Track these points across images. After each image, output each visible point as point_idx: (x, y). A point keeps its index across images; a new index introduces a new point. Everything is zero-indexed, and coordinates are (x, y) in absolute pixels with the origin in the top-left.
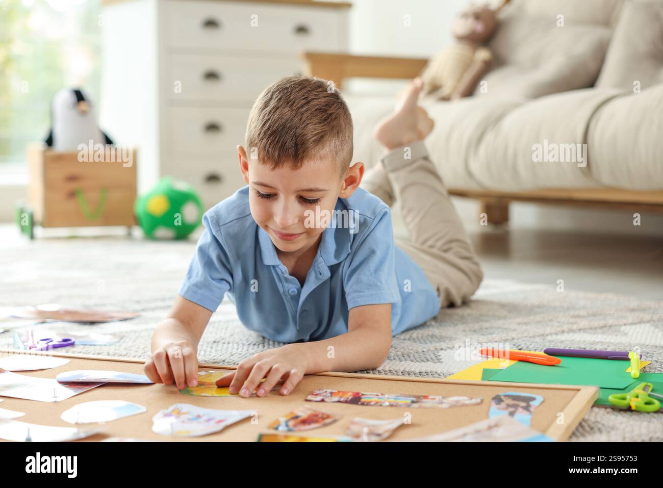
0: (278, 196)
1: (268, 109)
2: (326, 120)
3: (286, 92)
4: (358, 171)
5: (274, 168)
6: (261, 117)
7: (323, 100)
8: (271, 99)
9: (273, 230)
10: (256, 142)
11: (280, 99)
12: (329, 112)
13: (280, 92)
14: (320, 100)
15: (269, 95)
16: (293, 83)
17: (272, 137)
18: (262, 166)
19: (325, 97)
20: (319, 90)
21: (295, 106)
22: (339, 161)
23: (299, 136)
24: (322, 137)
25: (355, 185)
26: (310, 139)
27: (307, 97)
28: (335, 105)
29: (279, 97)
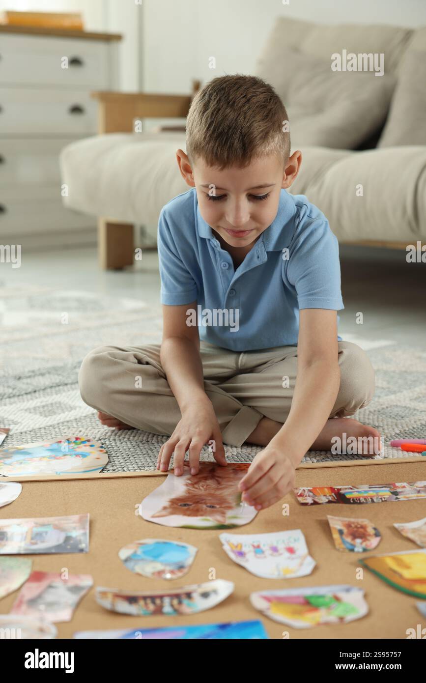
0: (228, 196)
1: (209, 111)
2: (267, 116)
3: (223, 92)
4: (296, 161)
5: (222, 169)
6: (204, 120)
7: (262, 96)
8: (209, 101)
9: (225, 229)
10: (202, 145)
11: (220, 100)
12: (269, 107)
13: (217, 94)
14: (258, 97)
15: (207, 97)
16: (228, 83)
17: (219, 139)
18: (211, 169)
19: (262, 93)
20: (254, 87)
21: (237, 105)
22: (282, 153)
23: (245, 135)
24: (267, 133)
25: (294, 174)
26: (256, 136)
27: (246, 95)
28: (273, 100)
29: (218, 99)
